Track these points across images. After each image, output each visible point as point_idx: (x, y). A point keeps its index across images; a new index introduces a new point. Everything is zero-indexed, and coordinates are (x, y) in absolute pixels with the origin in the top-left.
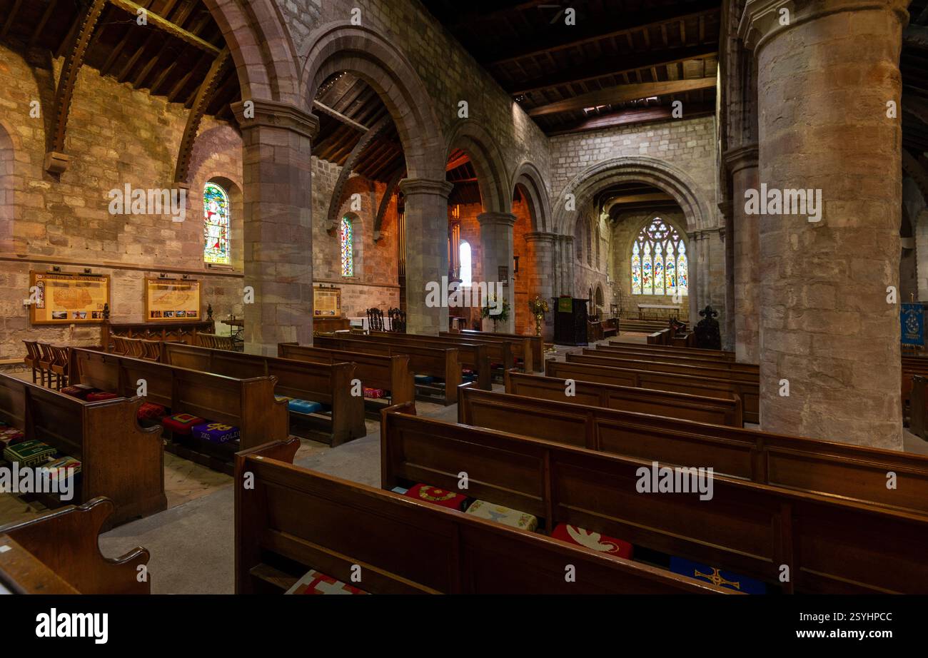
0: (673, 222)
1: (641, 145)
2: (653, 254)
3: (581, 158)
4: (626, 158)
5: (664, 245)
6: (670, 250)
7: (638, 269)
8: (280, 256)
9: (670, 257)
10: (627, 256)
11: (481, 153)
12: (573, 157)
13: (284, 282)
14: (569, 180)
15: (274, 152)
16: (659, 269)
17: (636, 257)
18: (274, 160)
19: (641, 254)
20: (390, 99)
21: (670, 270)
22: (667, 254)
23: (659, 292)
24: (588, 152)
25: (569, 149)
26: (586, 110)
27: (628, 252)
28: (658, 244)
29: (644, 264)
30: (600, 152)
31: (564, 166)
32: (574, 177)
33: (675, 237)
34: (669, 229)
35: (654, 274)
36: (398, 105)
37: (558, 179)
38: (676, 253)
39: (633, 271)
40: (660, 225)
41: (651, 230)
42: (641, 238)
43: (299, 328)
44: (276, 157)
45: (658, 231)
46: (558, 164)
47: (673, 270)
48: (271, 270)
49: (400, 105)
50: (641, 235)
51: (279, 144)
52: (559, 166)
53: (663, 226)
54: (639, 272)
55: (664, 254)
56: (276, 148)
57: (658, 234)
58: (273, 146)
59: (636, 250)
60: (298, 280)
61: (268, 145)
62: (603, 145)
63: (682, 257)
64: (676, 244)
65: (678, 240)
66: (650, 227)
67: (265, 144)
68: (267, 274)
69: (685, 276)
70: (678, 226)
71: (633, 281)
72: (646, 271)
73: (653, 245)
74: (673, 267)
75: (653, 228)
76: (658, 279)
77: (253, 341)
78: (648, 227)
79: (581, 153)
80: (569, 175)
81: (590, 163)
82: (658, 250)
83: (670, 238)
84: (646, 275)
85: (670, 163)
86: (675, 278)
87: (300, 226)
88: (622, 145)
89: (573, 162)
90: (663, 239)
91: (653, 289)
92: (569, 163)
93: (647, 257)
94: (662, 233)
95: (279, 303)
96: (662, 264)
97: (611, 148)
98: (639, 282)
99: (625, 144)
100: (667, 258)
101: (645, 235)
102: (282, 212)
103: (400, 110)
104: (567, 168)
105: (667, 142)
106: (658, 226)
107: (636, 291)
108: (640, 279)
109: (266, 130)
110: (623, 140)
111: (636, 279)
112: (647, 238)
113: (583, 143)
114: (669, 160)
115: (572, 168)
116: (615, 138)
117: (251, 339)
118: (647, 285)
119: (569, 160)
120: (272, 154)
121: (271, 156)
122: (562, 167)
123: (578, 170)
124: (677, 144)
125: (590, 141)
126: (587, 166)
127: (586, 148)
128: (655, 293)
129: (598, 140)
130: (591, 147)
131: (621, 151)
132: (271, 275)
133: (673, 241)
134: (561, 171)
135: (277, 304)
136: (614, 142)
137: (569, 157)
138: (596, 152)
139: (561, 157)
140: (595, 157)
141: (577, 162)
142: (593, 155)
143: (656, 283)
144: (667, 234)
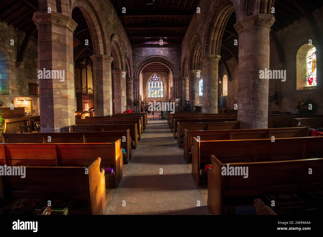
0: (160, 76)
1: (161, 51)
2: (154, 85)
3: (143, 54)
4: (157, 55)
5: (157, 82)
6: (159, 84)
7: (150, 90)
8: (62, 86)
9: (159, 86)
10: (147, 86)
11: (117, 48)
12: (140, 53)
13: (64, 98)
14: (139, 60)
15: (59, 37)
16: (156, 90)
17: (149, 86)
18: (59, 41)
19: (151, 85)
20: (93, 22)
21: (158, 90)
22: (158, 85)
23: (156, 96)
24: (145, 52)
25: (139, 50)
26: (145, 38)
27: (147, 84)
28: (155, 82)
29: (151, 88)
30: (149, 52)
31: (137, 55)
32: (140, 59)
33: (160, 80)
34: (158, 78)
35: (154, 91)
36: (95, 25)
37: (135, 60)
38: (160, 85)
39: (148, 90)
40: (156, 76)
41: (153, 78)
42: (151, 80)
43: (71, 118)
44: (60, 40)
45: (155, 78)
46: (135, 55)
47: (159, 90)
48: (58, 93)
49: (96, 25)
50: (151, 79)
51: (61, 34)
52: (136, 55)
53: (157, 77)
54: (150, 91)
55: (157, 85)
56: (60, 35)
57: (155, 79)
58: (59, 34)
59: (149, 84)
60: (70, 97)
61: (56, 33)
62: (150, 50)
63: (162, 86)
64: (151, 82)
65: (161, 81)
66: (153, 77)
67: (54, 33)
68: (56, 95)
69: (162, 92)
70: (161, 77)
71: (148, 93)
72: (152, 90)
73: (154, 82)
74: (159, 89)
75: (154, 77)
76: (155, 93)
77: (48, 127)
78: (153, 76)
79: (143, 52)
80: (139, 59)
81: (146, 55)
82: (155, 84)
83: (158, 80)
84: (152, 91)
85: (169, 58)
86: (160, 92)
87: (70, 72)
88: (155, 51)
89: (140, 55)
90: (157, 81)
91: (154, 96)
92: (139, 55)
93: (152, 86)
94: (156, 79)
95: (62, 108)
96: (156, 88)
97: (152, 51)
98: (150, 94)
99: (156, 51)
100: (158, 86)
101: (152, 79)
102: (63, 66)
103: (96, 27)
104: (138, 56)
105: (168, 51)
106: (155, 77)
107: (149, 96)
108: (150, 93)
109: (55, 26)
110: (156, 49)
111: (149, 93)
112: (152, 80)
113: (143, 49)
114: (168, 57)
115: (140, 56)
116: (153, 48)
117: (47, 126)
118: (152, 95)
119: (139, 54)
120: (58, 38)
121: (57, 39)
122: (137, 56)
123: (142, 57)
124: (171, 53)
125: (146, 48)
126: (145, 56)
127: (144, 50)
128: (161, 97)
129: (148, 48)
130: (146, 50)
131: (155, 53)
132: (58, 95)
133: (159, 81)
134: (137, 57)
135: (61, 108)
136: (153, 50)
137: (139, 53)
138: (147, 52)
139: (136, 52)
140: (147, 53)
141: (141, 55)
142: (146, 53)
143: (155, 94)
144: (158, 79)
